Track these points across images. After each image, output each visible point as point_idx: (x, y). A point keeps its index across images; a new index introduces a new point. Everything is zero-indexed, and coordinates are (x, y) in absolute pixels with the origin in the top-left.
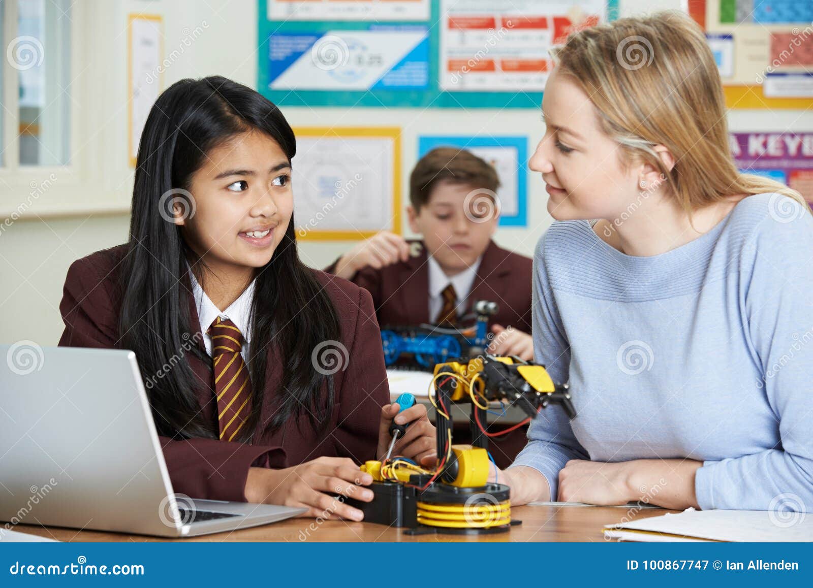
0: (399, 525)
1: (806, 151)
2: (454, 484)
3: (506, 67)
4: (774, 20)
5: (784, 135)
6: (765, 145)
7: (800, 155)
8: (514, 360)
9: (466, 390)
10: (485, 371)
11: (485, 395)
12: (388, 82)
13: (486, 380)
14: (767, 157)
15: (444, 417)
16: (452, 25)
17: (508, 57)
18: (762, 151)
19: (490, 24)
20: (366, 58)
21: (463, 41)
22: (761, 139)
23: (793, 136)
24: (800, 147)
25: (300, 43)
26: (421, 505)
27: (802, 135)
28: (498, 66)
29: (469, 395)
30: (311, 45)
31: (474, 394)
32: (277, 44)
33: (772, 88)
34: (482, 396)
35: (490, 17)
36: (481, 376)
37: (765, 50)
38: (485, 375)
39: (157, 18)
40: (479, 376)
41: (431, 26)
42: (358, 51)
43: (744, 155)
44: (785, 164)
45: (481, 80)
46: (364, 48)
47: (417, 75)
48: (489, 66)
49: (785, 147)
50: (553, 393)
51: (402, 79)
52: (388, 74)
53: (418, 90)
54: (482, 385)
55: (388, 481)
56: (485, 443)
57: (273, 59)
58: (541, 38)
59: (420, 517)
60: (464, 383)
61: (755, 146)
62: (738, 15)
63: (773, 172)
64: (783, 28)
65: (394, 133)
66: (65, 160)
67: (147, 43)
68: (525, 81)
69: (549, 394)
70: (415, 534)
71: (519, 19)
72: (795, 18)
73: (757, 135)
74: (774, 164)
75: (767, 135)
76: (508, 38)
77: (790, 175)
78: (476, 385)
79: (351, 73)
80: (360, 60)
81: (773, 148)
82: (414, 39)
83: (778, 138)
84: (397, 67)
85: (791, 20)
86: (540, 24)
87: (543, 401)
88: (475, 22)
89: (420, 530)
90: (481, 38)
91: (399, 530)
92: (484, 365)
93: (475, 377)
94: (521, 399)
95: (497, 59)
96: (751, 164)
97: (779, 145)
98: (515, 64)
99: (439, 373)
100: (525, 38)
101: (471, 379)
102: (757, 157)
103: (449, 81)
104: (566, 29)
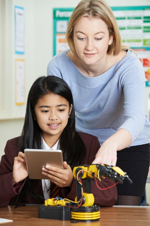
0: (64, 219)
9: (88, 175)
15: (80, 184)
26: (73, 213)
39: (23, 60)
50: (124, 175)
55: (58, 205)
60: (87, 172)
67: (20, 68)
92: (97, 167)
94: (117, 178)
104: (147, 62)
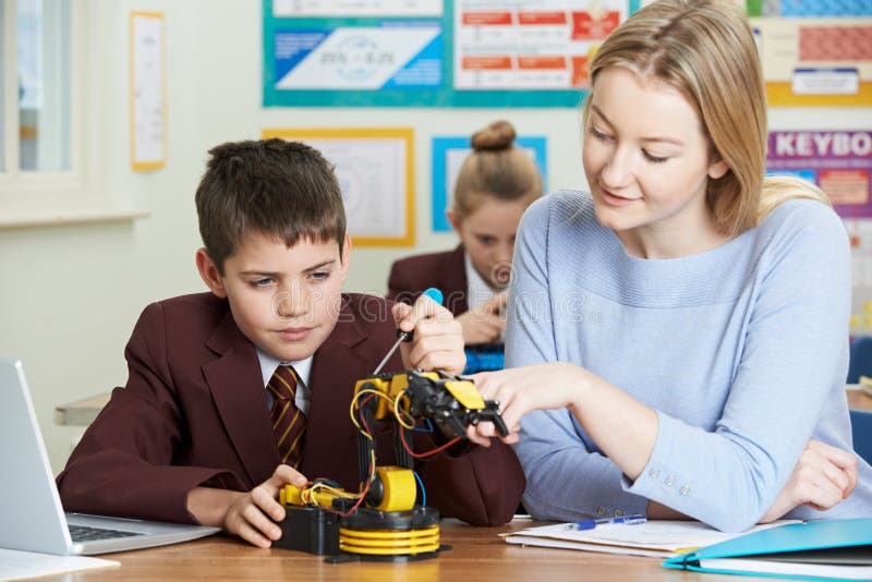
0: (321, 552)
1: (837, 150)
2: (379, 508)
3: (524, 65)
4: (801, 14)
5: (812, 133)
6: (794, 144)
7: (830, 154)
8: (441, 376)
9: (390, 407)
10: (410, 388)
11: (411, 414)
12: (400, 81)
13: (412, 398)
14: (796, 157)
15: (366, 437)
16: (466, 20)
17: (525, 54)
18: (790, 151)
19: (506, 20)
20: (376, 55)
21: (478, 38)
22: (790, 138)
23: (823, 134)
24: (830, 146)
25: (308, 41)
26: (343, 531)
27: (833, 133)
28: (515, 63)
29: (393, 414)
30: (319, 43)
31: (399, 411)
32: (284, 41)
33: (801, 84)
34: (407, 414)
35: (506, 12)
36: (406, 393)
37: (793, 45)
38: (411, 393)
39: (158, 15)
40: (405, 394)
41: (444, 22)
42: (368, 49)
43: (773, 155)
44: (815, 163)
45: (498, 78)
46: (374, 45)
47: (430, 73)
48: (505, 64)
49: (814, 146)
50: (483, 410)
51: (414, 78)
52: (399, 72)
53: (433, 89)
54: (407, 402)
55: (309, 505)
56: (411, 463)
57: (278, 58)
58: (559, 34)
59: (343, 543)
60: (387, 401)
61: (783, 145)
62: (765, 8)
63: (803, 172)
64: (812, 22)
65: (407, 134)
66: (66, 166)
67: (149, 41)
68: (544, 78)
69: (479, 411)
70: (337, 563)
71: (536, 14)
72: (824, 11)
73: (785, 134)
74: (804, 163)
75: (796, 134)
76: (524, 34)
77: (819, 175)
78: (402, 403)
79: (361, 71)
80: (370, 58)
81: (803, 147)
82: (427, 35)
83: (807, 136)
84: (409, 65)
85: (820, 14)
86: (558, 19)
87: (473, 419)
88: (491, 18)
89: (343, 557)
90: (498, 34)
91: (321, 558)
92: (409, 381)
93: (401, 394)
94: (450, 417)
95: (513, 55)
96: (780, 163)
97: (808, 144)
98: (532, 62)
99: (360, 390)
100: (543, 34)
101: (395, 397)
102: (786, 157)
103: (464, 80)
104: (585, 24)
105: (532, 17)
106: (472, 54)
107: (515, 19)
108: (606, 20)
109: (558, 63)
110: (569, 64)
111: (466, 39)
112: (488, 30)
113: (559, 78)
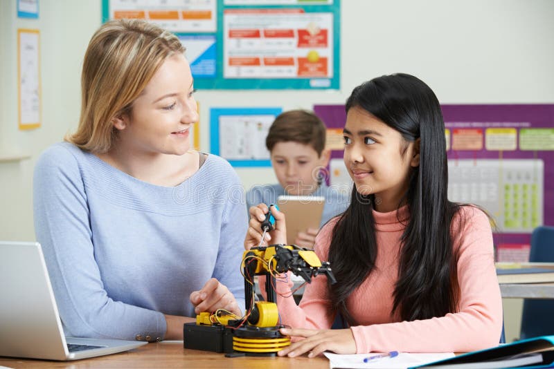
2: (257, 325)
3: (267, 63)
8: (295, 248)
10: (277, 255)
11: (277, 270)
13: (278, 260)
15: (250, 283)
16: (231, 35)
17: (268, 56)
19: (256, 34)
21: (238, 46)
26: (235, 339)
28: (262, 62)
34: (275, 270)
35: (256, 29)
38: (277, 257)
39: (36, 32)
40: (274, 258)
41: (218, 36)
45: (251, 71)
47: (209, 68)
48: (256, 62)
50: (321, 267)
53: (210, 78)
54: (275, 262)
55: (215, 324)
58: (290, 43)
59: (235, 346)
60: (261, 261)
67: (30, 48)
68: (280, 71)
69: (319, 268)
70: (232, 357)
71: (276, 31)
76: (268, 43)
82: (207, 44)
86: (289, 34)
87: (315, 272)
88: (246, 33)
89: (235, 354)
90: (251, 44)
92: (276, 251)
93: (272, 258)
94: (302, 271)
95: (261, 57)
98: (273, 61)
99: (247, 256)
100: (280, 43)
101: (267, 260)
103: (230, 72)
104: (306, 37)
105: (273, 33)
106: (235, 56)
107: (262, 34)
108: (319, 35)
109: (288, 62)
110: (296, 62)
111: (231, 47)
112: (245, 41)
113: (290, 71)
